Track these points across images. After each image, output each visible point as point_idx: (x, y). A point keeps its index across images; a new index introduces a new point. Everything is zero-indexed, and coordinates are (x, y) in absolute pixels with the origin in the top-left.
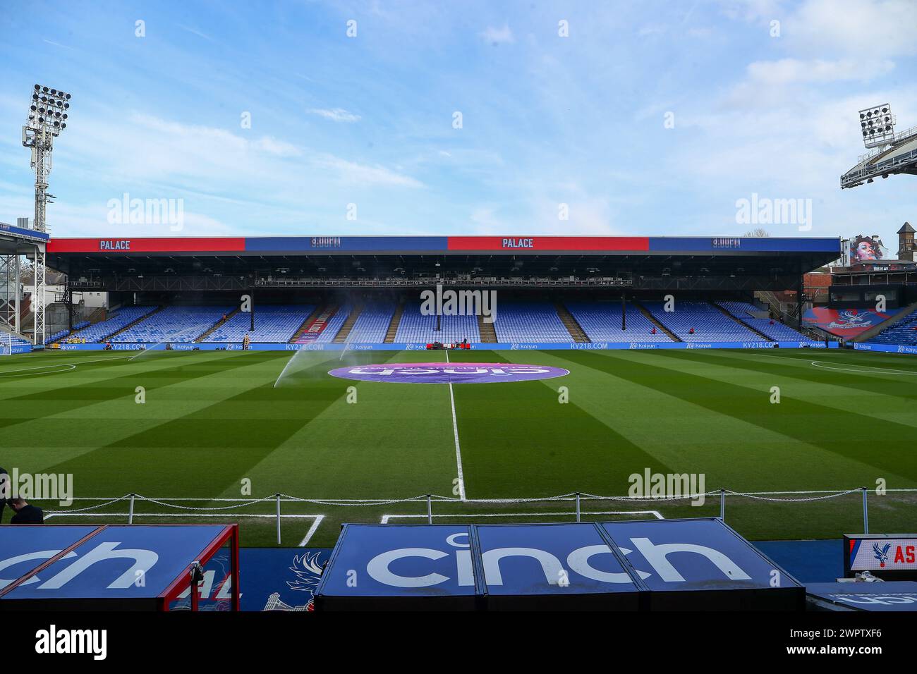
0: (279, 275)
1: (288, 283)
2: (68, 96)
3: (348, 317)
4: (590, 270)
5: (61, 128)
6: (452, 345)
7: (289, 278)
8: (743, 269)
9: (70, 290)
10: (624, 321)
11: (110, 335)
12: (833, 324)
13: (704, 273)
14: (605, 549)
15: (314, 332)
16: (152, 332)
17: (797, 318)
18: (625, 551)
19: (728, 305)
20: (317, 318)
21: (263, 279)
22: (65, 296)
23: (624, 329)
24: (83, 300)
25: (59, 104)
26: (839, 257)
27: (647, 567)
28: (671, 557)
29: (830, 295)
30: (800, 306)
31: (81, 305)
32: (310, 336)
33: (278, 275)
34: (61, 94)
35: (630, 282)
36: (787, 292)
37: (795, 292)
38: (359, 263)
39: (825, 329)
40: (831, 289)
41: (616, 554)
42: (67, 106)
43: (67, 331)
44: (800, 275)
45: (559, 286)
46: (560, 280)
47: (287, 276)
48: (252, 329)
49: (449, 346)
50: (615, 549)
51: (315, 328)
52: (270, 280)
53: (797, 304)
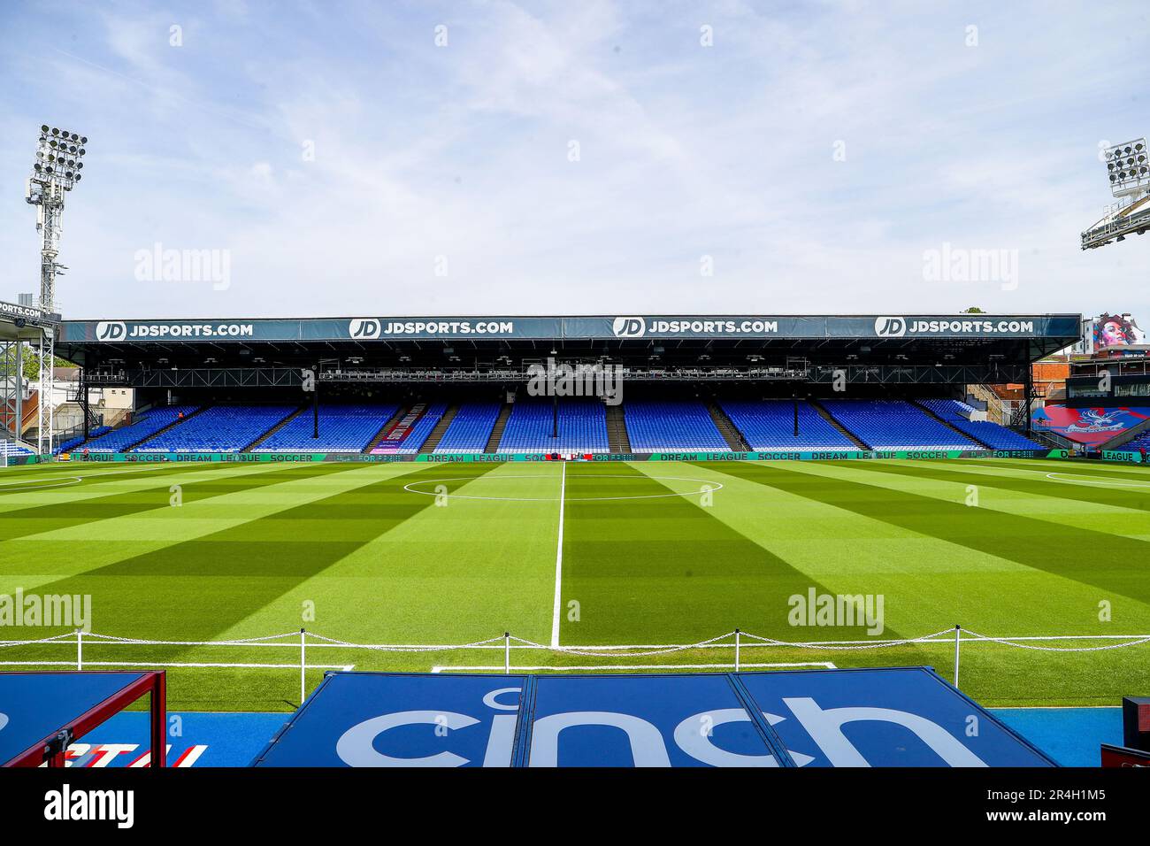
0: (351, 367)
1: (362, 377)
2: (84, 140)
3: (439, 421)
4: (752, 358)
5: (75, 180)
6: (572, 455)
7: (364, 371)
8: (952, 357)
9: (86, 386)
10: (796, 424)
11: (136, 444)
12: (1073, 427)
13: (901, 362)
14: (740, 715)
15: (394, 440)
16: (189, 440)
17: (1025, 419)
18: (773, 719)
19: (933, 403)
20: (400, 421)
21: (330, 372)
22: (80, 393)
23: (796, 434)
24: (104, 400)
25: (73, 149)
26: (1079, 339)
27: (809, 746)
28: (849, 730)
29: (1067, 389)
30: (1028, 404)
31: (101, 406)
32: (389, 444)
33: (347, 367)
34: (75, 137)
35: (803, 374)
36: (1010, 386)
37: (1022, 386)
38: (451, 350)
39: (1063, 434)
40: (1069, 383)
41: (758, 723)
42: (83, 152)
43: (83, 438)
44: (1027, 364)
45: (711, 379)
46: (713, 372)
47: (361, 367)
48: (316, 436)
49: (569, 458)
50: (756, 715)
51: (396, 435)
52: (338, 372)
53: (1024, 401)
